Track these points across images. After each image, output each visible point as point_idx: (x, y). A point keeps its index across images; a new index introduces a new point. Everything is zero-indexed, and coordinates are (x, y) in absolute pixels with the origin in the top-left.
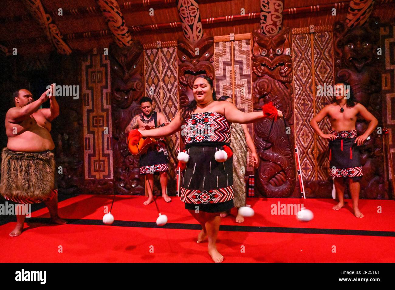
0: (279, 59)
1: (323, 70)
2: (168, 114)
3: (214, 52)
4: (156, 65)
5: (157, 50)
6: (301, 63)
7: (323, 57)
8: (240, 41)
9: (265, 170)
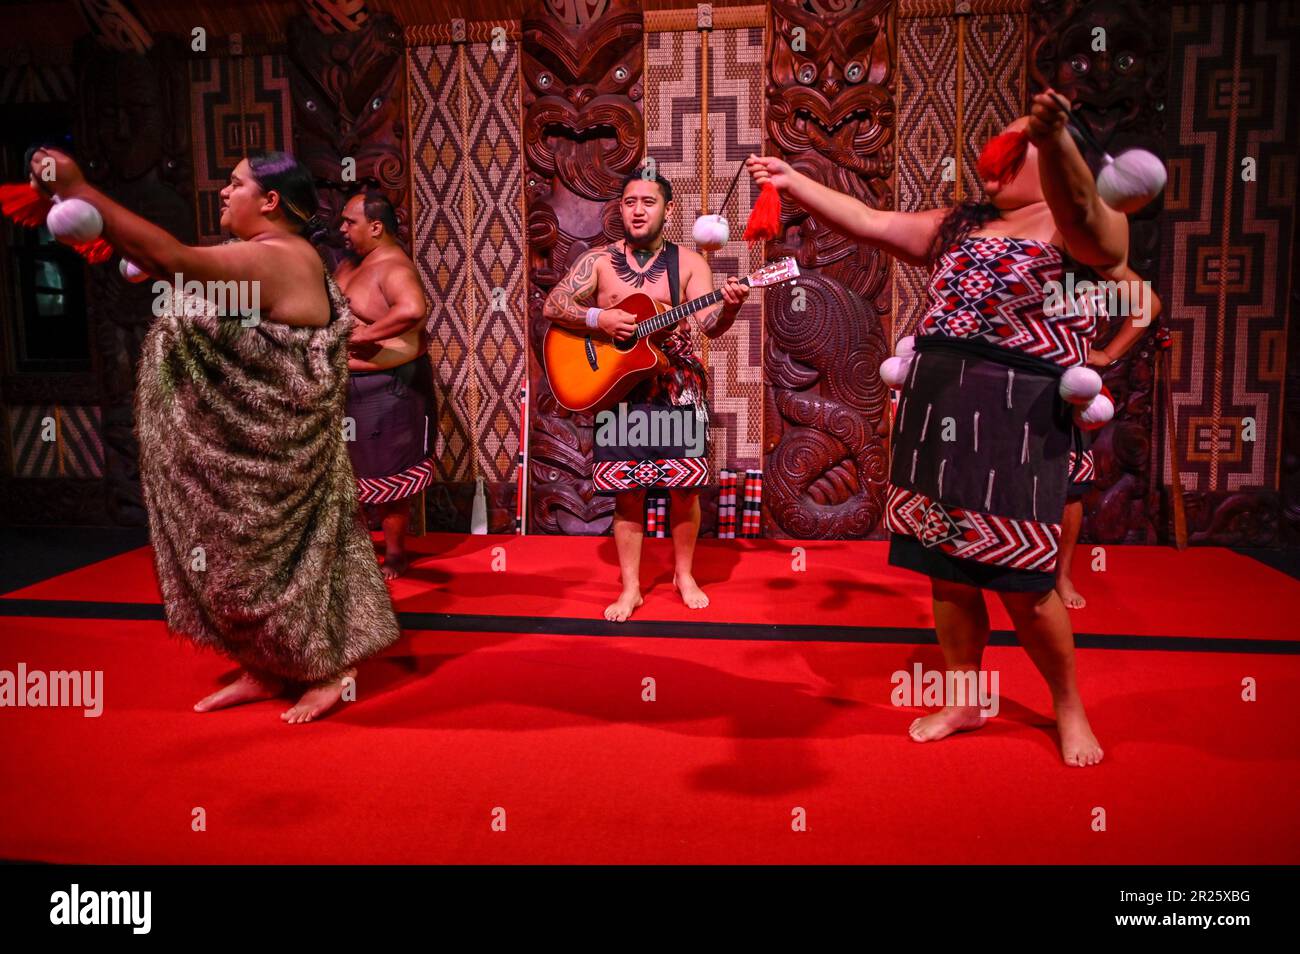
0: (854, 97)
2: (491, 270)
3: (643, 65)
4: (448, 100)
5: (451, 51)
6: (921, 115)
7: (991, 98)
8: (731, 29)
9: (795, 455)
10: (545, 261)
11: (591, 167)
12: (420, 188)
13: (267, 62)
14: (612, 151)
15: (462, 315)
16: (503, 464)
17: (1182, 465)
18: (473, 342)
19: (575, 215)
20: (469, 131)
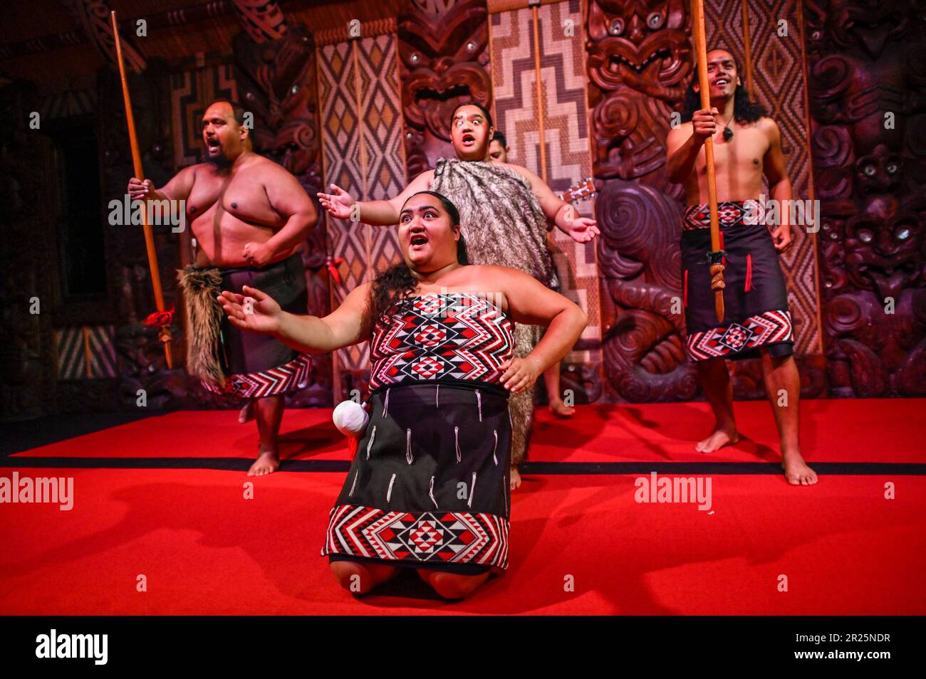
0: (656, 40)
1: (775, 63)
3: (488, 38)
4: (347, 82)
5: (347, 46)
8: (555, 3)
12: (329, 149)
13: (222, 68)
15: (362, 240)
18: (370, 260)
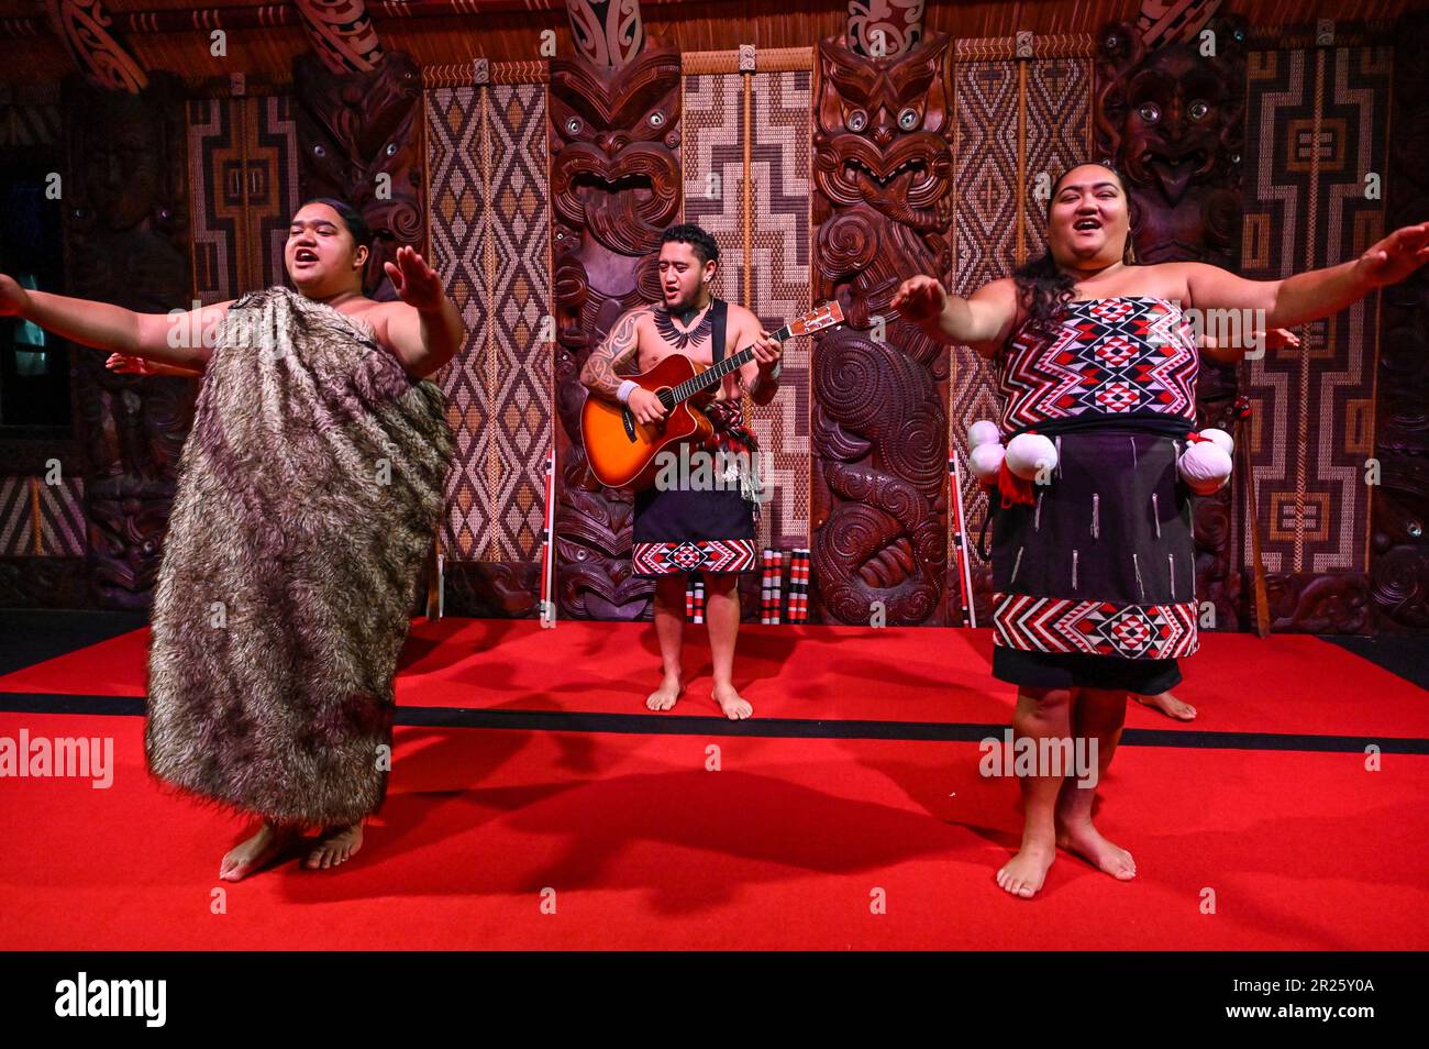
0: (908, 146)
2: (515, 330)
3: (680, 109)
4: (470, 146)
5: (472, 93)
6: (980, 166)
7: (1055, 148)
8: (775, 72)
9: (845, 533)
10: (574, 321)
11: (623, 220)
12: (438, 241)
13: (272, 104)
14: (646, 202)
15: (483, 379)
16: (526, 542)
17: (1264, 544)
18: (494, 408)
19: (607, 271)
20: (492, 180)
